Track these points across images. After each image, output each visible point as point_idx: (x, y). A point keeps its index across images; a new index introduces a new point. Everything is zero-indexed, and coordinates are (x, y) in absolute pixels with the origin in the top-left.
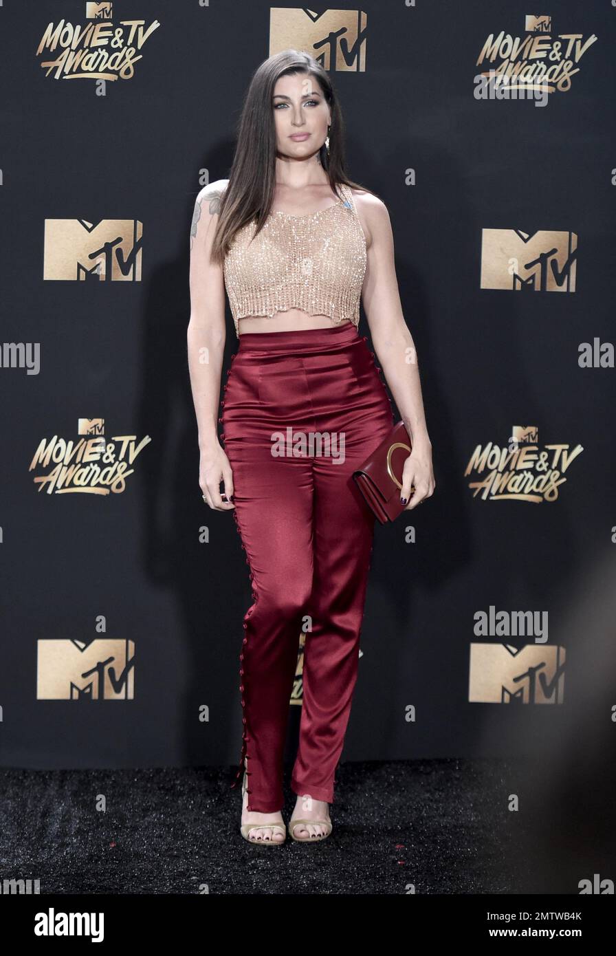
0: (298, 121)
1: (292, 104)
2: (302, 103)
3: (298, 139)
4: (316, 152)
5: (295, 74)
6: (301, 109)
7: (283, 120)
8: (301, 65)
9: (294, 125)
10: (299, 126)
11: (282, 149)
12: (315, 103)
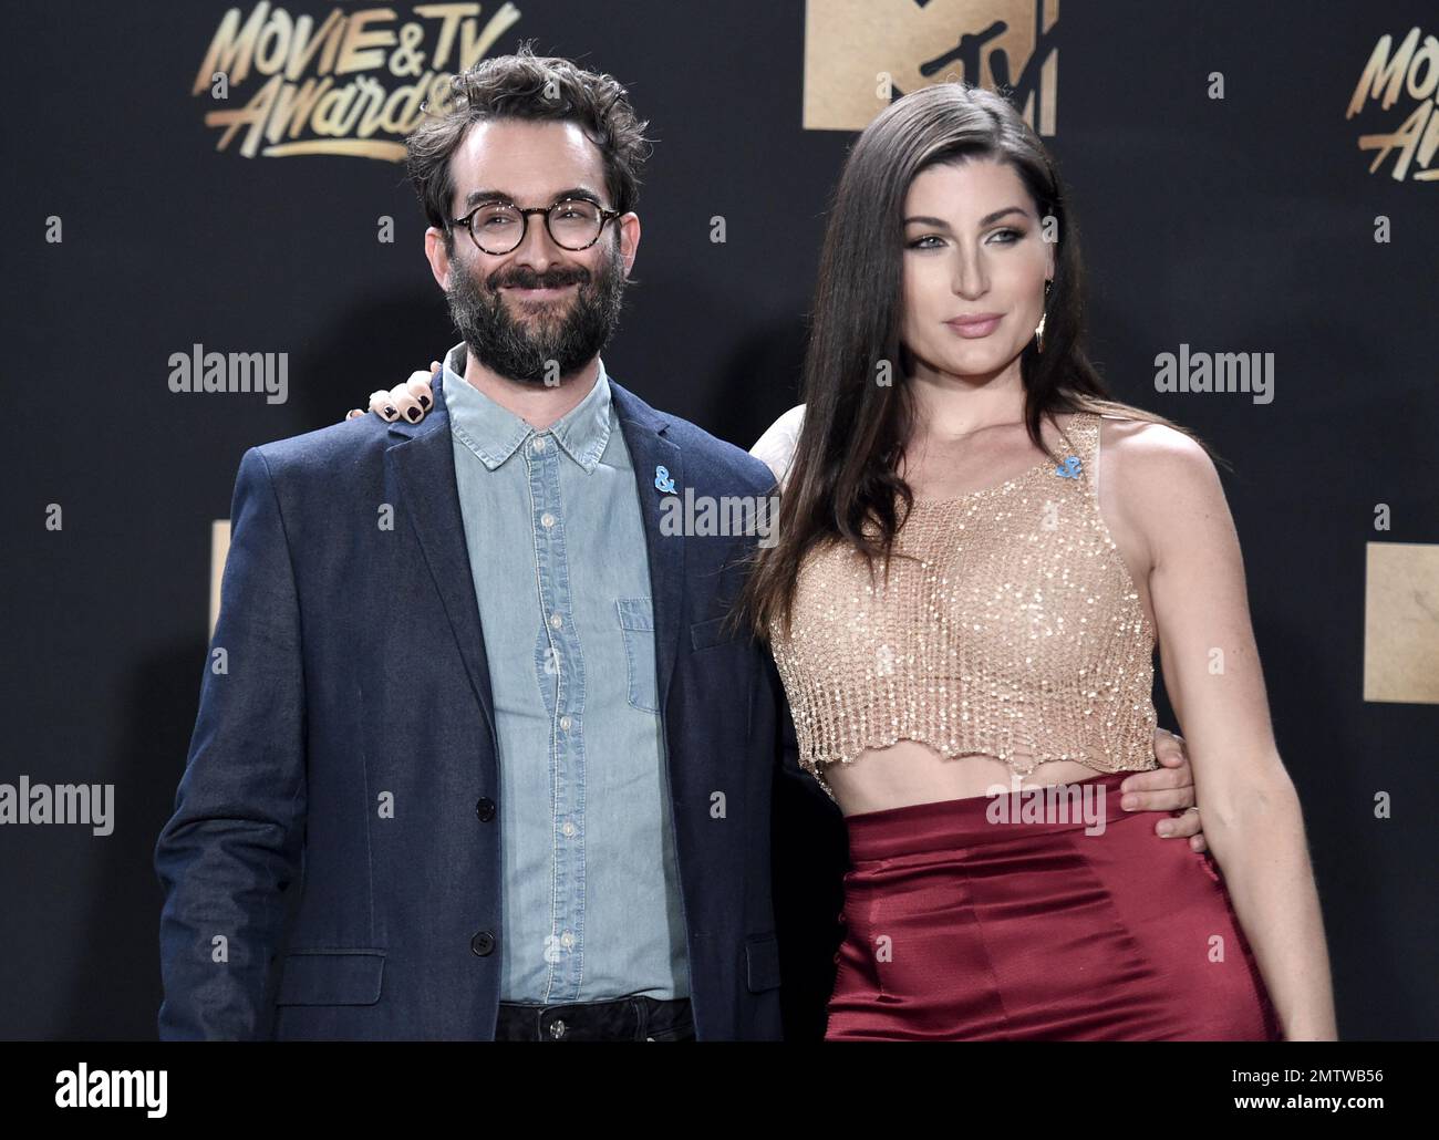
0: (972, 286)
1: (956, 240)
2: (979, 237)
3: (970, 330)
4: (1013, 360)
5: (963, 161)
6: (979, 253)
7: (928, 276)
8: (977, 138)
9: (961, 294)
10: (973, 299)
11: (922, 347)
12: (1013, 236)
